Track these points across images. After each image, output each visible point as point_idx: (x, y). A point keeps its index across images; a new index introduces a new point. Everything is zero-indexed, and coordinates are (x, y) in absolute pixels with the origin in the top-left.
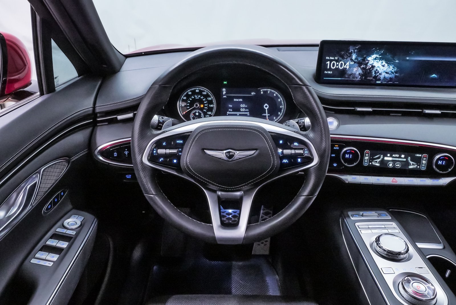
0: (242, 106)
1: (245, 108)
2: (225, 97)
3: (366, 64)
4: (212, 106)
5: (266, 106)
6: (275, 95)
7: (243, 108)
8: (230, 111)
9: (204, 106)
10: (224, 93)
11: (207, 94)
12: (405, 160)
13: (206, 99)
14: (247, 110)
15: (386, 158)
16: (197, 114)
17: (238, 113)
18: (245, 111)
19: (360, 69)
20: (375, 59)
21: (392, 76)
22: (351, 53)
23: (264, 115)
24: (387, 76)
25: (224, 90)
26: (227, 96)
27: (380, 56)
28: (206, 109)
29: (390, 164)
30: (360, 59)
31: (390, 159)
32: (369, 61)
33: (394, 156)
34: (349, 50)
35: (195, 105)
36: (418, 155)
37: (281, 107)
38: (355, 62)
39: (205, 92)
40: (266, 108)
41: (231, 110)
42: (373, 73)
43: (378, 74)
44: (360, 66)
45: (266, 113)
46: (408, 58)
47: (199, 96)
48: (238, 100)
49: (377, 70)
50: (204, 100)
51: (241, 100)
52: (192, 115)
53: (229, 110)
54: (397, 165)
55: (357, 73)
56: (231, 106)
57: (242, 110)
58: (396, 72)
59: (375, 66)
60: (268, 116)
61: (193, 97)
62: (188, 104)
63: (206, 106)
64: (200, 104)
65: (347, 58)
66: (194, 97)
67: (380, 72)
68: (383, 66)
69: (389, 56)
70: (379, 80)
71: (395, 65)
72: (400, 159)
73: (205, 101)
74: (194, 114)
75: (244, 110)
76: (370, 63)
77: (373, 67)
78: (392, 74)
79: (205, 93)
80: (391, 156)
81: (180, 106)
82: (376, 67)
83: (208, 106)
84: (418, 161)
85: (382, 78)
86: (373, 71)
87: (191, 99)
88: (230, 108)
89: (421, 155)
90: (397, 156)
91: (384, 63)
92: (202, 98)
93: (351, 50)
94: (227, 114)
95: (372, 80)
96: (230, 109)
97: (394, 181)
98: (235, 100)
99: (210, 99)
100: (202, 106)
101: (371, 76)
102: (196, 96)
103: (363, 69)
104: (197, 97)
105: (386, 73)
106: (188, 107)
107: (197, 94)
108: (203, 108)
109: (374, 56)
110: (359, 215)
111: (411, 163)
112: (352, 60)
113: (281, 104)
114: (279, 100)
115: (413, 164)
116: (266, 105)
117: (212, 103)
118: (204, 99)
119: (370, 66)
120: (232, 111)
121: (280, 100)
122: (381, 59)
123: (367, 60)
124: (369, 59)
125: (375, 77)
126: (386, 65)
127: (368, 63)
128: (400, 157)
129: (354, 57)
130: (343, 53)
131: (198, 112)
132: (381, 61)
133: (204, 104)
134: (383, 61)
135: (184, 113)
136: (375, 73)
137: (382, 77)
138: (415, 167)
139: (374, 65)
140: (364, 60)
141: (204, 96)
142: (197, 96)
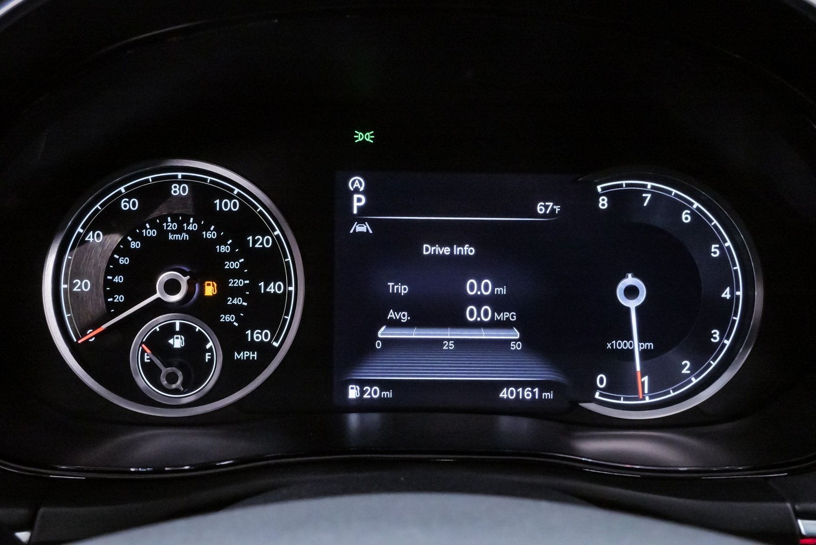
0: (472, 287)
1: (497, 303)
2: (361, 228)
4: (274, 288)
5: (631, 292)
6: (686, 217)
7: (479, 301)
9: (224, 291)
10: (358, 202)
11: (246, 209)
13: (239, 243)
14: (510, 316)
16: (177, 342)
18: (494, 325)
23: (622, 345)
25: (357, 182)
26: (372, 223)
28: (234, 309)
35: (159, 288)
37: (726, 294)
39: (231, 198)
40: (632, 305)
41: (404, 317)
45: (630, 338)
47: (193, 227)
48: (446, 250)
50: (224, 249)
51: (468, 250)
52: (143, 351)
53: (392, 315)
56: (403, 289)
57: (471, 313)
60: (643, 353)
61: (151, 232)
63: (236, 292)
64: (197, 279)
66: (159, 228)
73: (232, 257)
74: (158, 342)
75: (486, 313)
79: (231, 206)
81: (64, 286)
83: (253, 287)
87: (134, 245)
88: (399, 303)
92: (211, 235)
94: (378, 345)
96: (397, 310)
98: (428, 249)
99: (263, 242)
102: (170, 225)
104: (180, 231)
106: (120, 298)
107: (181, 209)
108: (218, 304)
113: (728, 280)
114: (714, 248)
116: (630, 280)
117: (279, 273)
118: (221, 241)
120: (408, 325)
121: (721, 248)
131: (186, 330)
133: (222, 278)
135: (91, 334)
141: (225, 222)
142: (174, 226)
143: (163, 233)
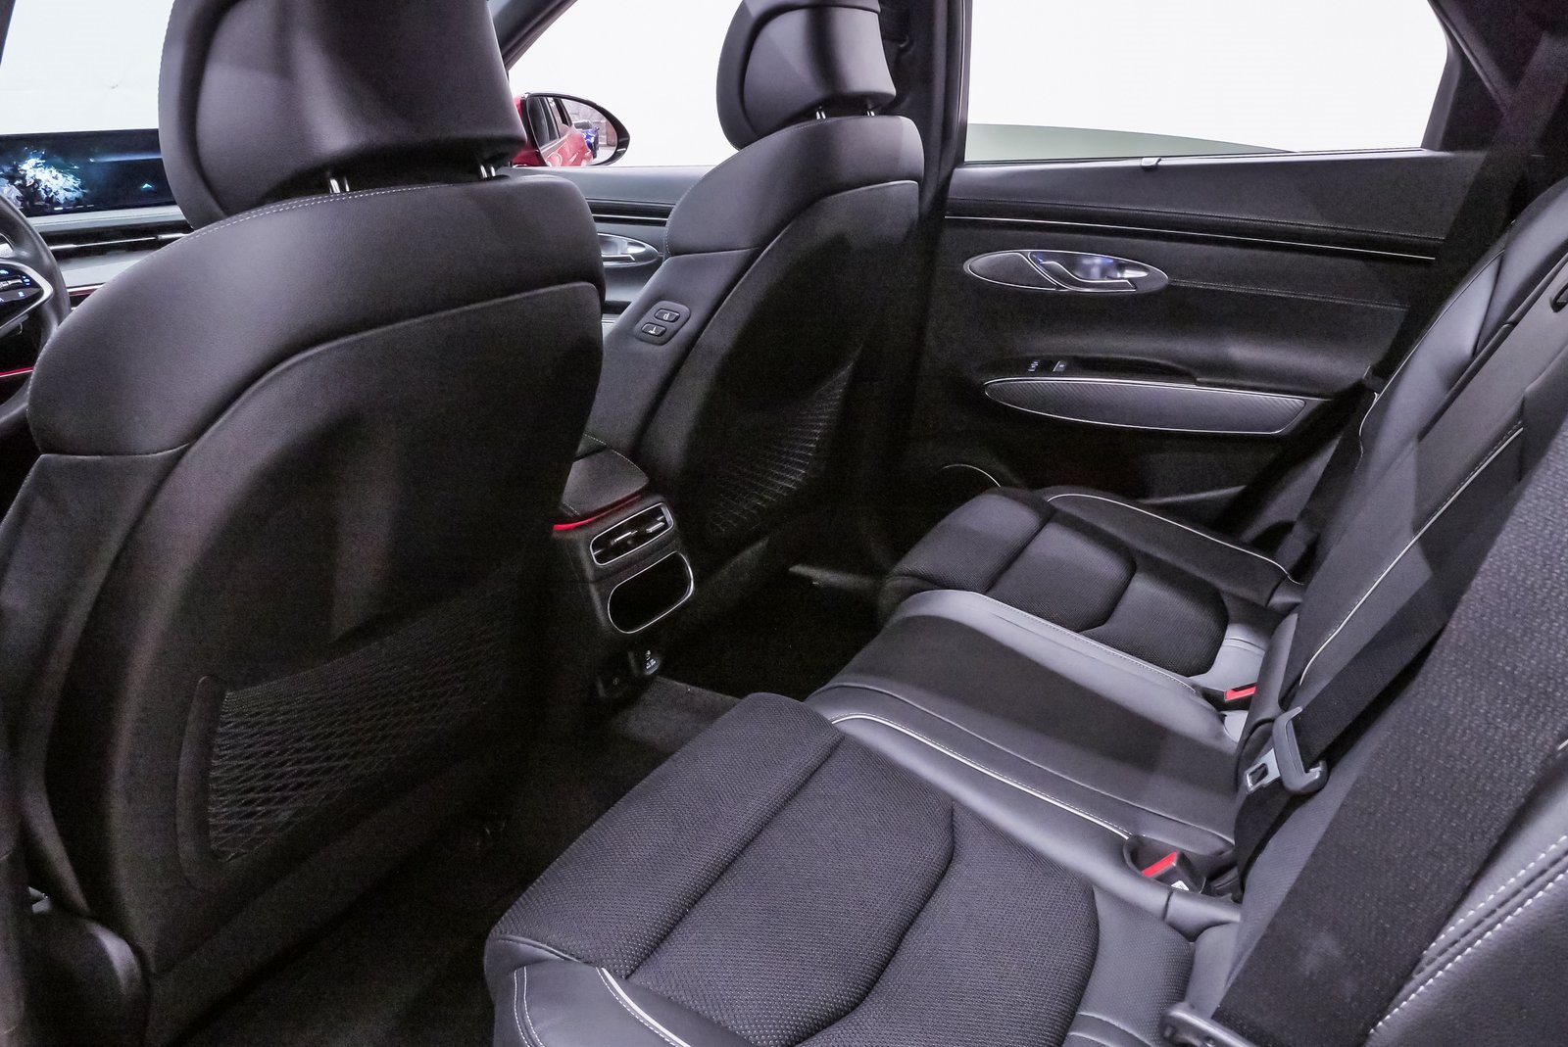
3: (23, 178)
19: (14, 188)
20: (36, 166)
21: (78, 194)
24: (69, 195)
27: (42, 159)
30: (7, 170)
32: (25, 171)
42: (43, 192)
43: (52, 194)
44: (12, 183)
46: (92, 160)
49: (46, 186)
55: (13, 196)
58: (82, 187)
59: (40, 180)
67: (54, 190)
68: (56, 178)
69: (59, 160)
70: (58, 204)
71: (76, 175)
76: (30, 174)
77: (37, 182)
78: (77, 191)
82: (43, 181)
85: (62, 202)
86: (40, 189)
91: (55, 172)
95: (45, 206)
101: (40, 199)
103: (19, 187)
105: (66, 190)
109: (32, 161)
119: (33, 181)
122: (47, 165)
123: (22, 170)
124: (24, 167)
125: (49, 199)
126: (60, 175)
127: (25, 175)
132: (47, 170)
134: (52, 169)
136: (46, 192)
137: (60, 197)
139: (37, 178)
140: (15, 169)
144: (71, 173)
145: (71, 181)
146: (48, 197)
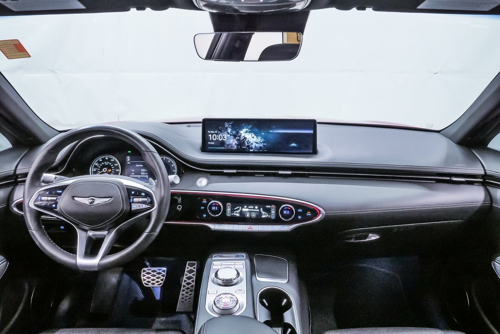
0: (142, 170)
1: (145, 172)
2: (128, 163)
3: (240, 136)
4: (118, 170)
6: (169, 161)
7: (143, 172)
8: (133, 175)
10: (128, 160)
11: (115, 161)
12: (258, 210)
14: (147, 174)
15: (244, 210)
17: (139, 176)
18: (145, 175)
19: (235, 140)
20: (246, 132)
21: (261, 145)
22: (227, 128)
24: (257, 145)
25: (128, 157)
26: (130, 162)
27: (249, 129)
29: (247, 214)
30: (234, 132)
31: (247, 210)
32: (241, 134)
33: (249, 207)
34: (225, 126)
35: (103, 170)
36: (268, 206)
37: (174, 171)
38: (231, 135)
42: (246, 143)
43: (250, 144)
44: (235, 138)
46: (271, 131)
47: (108, 163)
48: (139, 166)
49: (248, 141)
50: (112, 166)
51: (142, 166)
54: (253, 215)
55: (234, 143)
57: (142, 173)
58: (264, 142)
59: (246, 138)
61: (103, 164)
62: (99, 169)
63: (113, 171)
65: (224, 132)
67: (251, 143)
68: (253, 137)
69: (256, 130)
70: (252, 148)
71: (262, 137)
72: (254, 210)
73: (113, 167)
75: (144, 173)
76: (243, 135)
77: (245, 138)
78: (261, 144)
79: (113, 160)
80: (247, 208)
81: (92, 170)
82: (248, 138)
84: (268, 211)
85: (253, 148)
86: (246, 141)
87: (101, 165)
88: (133, 172)
89: (270, 207)
90: (252, 207)
91: (253, 135)
92: (110, 164)
93: (226, 126)
95: (246, 149)
97: (250, 228)
98: (137, 166)
99: (116, 165)
100: (110, 170)
101: (245, 145)
102: (105, 163)
103: (238, 140)
104: (107, 163)
105: (256, 143)
106: (99, 172)
107: (106, 161)
109: (245, 130)
110: (220, 256)
111: (264, 213)
112: (228, 133)
113: (174, 169)
114: (173, 165)
115: (265, 214)
117: (118, 168)
118: (111, 165)
119: (243, 138)
120: (134, 175)
122: (250, 132)
123: (240, 133)
124: (241, 132)
125: (248, 146)
126: (255, 136)
127: (241, 135)
128: (254, 208)
129: (229, 130)
130: (220, 128)
132: (250, 134)
133: (111, 169)
134: (252, 134)
136: (248, 143)
137: (253, 146)
138: (267, 216)
139: (246, 137)
140: (237, 133)
141: (112, 162)
143: (104, 164)
144: (260, 136)
145: (259, 139)
146: (248, 145)
